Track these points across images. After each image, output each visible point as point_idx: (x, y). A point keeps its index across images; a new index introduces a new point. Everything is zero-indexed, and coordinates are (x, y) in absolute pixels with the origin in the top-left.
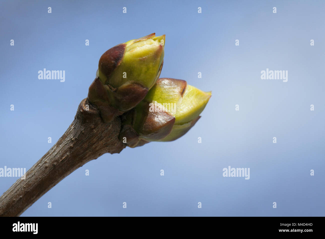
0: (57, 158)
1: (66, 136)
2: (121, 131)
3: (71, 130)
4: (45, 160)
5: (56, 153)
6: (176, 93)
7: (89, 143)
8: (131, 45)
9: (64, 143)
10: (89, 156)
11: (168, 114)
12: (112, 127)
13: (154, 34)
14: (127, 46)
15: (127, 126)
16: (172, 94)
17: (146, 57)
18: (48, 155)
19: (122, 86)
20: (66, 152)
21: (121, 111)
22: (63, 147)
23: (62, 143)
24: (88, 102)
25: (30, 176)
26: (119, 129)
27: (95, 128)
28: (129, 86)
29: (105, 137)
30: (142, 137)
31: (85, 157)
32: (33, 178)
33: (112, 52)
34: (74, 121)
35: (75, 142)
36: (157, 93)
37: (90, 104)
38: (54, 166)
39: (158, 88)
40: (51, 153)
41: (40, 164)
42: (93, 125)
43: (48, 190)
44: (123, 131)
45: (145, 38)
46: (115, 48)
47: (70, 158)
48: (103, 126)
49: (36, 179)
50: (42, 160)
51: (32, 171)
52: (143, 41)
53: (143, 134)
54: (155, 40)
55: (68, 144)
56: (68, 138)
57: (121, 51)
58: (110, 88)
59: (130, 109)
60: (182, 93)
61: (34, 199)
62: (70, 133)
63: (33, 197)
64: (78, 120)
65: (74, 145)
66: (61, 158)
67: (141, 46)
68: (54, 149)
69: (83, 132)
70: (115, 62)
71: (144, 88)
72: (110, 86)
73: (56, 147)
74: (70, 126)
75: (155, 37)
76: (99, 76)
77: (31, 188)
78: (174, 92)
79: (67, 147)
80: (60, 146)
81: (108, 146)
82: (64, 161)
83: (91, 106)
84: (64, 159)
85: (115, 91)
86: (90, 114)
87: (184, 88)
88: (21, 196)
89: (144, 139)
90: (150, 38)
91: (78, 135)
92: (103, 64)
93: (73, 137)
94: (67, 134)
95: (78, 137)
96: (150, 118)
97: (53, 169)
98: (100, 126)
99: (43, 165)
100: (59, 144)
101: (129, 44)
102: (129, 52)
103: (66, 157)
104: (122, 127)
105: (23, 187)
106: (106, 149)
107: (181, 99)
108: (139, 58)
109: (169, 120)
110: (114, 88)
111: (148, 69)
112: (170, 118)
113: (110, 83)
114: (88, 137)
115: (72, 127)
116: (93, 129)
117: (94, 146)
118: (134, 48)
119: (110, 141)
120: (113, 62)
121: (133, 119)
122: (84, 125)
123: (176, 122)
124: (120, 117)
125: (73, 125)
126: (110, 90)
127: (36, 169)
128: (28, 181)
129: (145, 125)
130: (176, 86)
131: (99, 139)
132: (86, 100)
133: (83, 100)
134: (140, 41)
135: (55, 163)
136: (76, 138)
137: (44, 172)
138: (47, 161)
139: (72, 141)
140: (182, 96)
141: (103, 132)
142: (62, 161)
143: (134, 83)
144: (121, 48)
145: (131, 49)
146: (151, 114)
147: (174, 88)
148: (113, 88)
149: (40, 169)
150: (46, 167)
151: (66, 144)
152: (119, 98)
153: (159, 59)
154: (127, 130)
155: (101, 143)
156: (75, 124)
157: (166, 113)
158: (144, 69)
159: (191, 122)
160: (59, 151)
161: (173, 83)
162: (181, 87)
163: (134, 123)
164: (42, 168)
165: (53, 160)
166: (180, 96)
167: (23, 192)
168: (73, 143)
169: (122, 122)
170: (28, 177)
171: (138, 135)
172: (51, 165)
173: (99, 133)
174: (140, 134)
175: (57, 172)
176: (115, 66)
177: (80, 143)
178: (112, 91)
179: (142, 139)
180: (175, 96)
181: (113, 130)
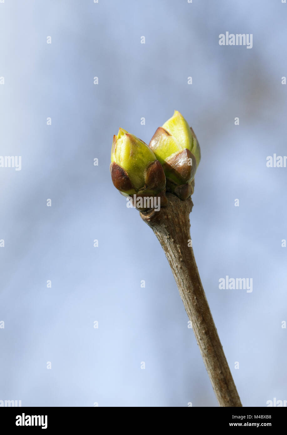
0: (177, 256)
1: (163, 241)
2: (177, 196)
3: (160, 235)
4: (174, 266)
5: (173, 255)
6: (166, 139)
7: (176, 225)
8: (116, 159)
9: (168, 245)
10: (186, 230)
11: (181, 153)
12: (172, 201)
13: (114, 135)
14: (115, 162)
15: (176, 190)
16: (165, 143)
17: (131, 150)
18: (172, 262)
19: (145, 180)
20: (176, 247)
21: (164, 189)
22: (171, 248)
23: (167, 247)
24: (143, 212)
25: (182, 283)
26: (176, 197)
27: (167, 216)
28: (147, 174)
29: (177, 211)
30: (190, 182)
31: (186, 234)
32: (184, 282)
33: (115, 176)
34: (153, 230)
35: (171, 236)
36: (160, 154)
37: (147, 211)
38: (182, 261)
39: (156, 152)
40: (171, 260)
41: (176, 272)
42: (164, 216)
43: (199, 274)
44: (178, 194)
45: (115, 145)
46: (113, 172)
47: (181, 246)
48: (168, 208)
49: (186, 279)
50: (173, 269)
51: (178, 280)
52: (116, 147)
53: (188, 179)
54: (119, 138)
55: (170, 243)
56: (165, 241)
57: (117, 168)
58: (142, 190)
59: (166, 181)
60: (168, 134)
61: (201, 289)
62: (162, 238)
63: (199, 289)
64: (155, 226)
65: (173, 238)
66: (179, 253)
67: (121, 150)
68: (169, 255)
69: (166, 226)
70: (124, 177)
71: (154, 163)
72: (140, 189)
73: (168, 254)
74: (156, 234)
75: (117, 137)
76: (128, 194)
77: (192, 287)
78: (164, 141)
79: (172, 244)
80: (169, 249)
81: (186, 212)
82: (182, 251)
83: (149, 211)
84: (181, 251)
85: (147, 187)
86: (155, 214)
87: (164, 131)
88: (195, 298)
89: (192, 181)
90: (117, 141)
91: (167, 232)
92: (121, 187)
93: (166, 236)
94: (161, 240)
95: (169, 233)
96: (179, 168)
97: (185, 263)
98: (167, 211)
99: (178, 270)
100: (166, 250)
101: (114, 159)
102: (121, 162)
103: (180, 249)
104: (175, 194)
105: (188, 292)
106: (187, 214)
107: (173, 137)
108: (130, 157)
109: (186, 154)
110: (144, 186)
111: (141, 153)
112: (185, 153)
113: (138, 188)
114: (172, 224)
115: (158, 233)
116: (167, 218)
117: (181, 223)
118: (119, 157)
119: (182, 209)
120: (123, 179)
121: (172, 183)
122: (161, 223)
123: (189, 149)
124: (167, 192)
125: (157, 232)
126: (144, 190)
127: (179, 277)
128: (185, 287)
129: (181, 175)
130: (160, 137)
131: (177, 217)
132: (141, 213)
133: (140, 215)
134: (116, 150)
135: (181, 259)
136: (169, 234)
137: (184, 271)
138: (176, 265)
139: (170, 238)
140: (171, 135)
141: (173, 211)
142: (181, 253)
143: (147, 169)
144: (115, 167)
145: (120, 160)
146: (175, 166)
147: (161, 139)
148: (143, 188)
149: (180, 274)
150: (181, 268)
151: (170, 244)
152: (153, 186)
153: (137, 141)
154: (179, 191)
155: (180, 216)
156: (157, 231)
157: (180, 154)
158: (140, 156)
159: (194, 137)
160: (173, 252)
161: (156, 138)
162: (163, 133)
163: (176, 183)
164: (180, 272)
165: (178, 260)
166: (170, 136)
167: (192, 294)
168: (171, 238)
169: (171, 192)
170: (182, 285)
171: (187, 184)
172: (181, 263)
173: (173, 214)
174: (187, 182)
175: (188, 261)
176: (127, 179)
177: (174, 233)
178: (146, 189)
179: (191, 182)
180: (168, 140)
181: (175, 202)
